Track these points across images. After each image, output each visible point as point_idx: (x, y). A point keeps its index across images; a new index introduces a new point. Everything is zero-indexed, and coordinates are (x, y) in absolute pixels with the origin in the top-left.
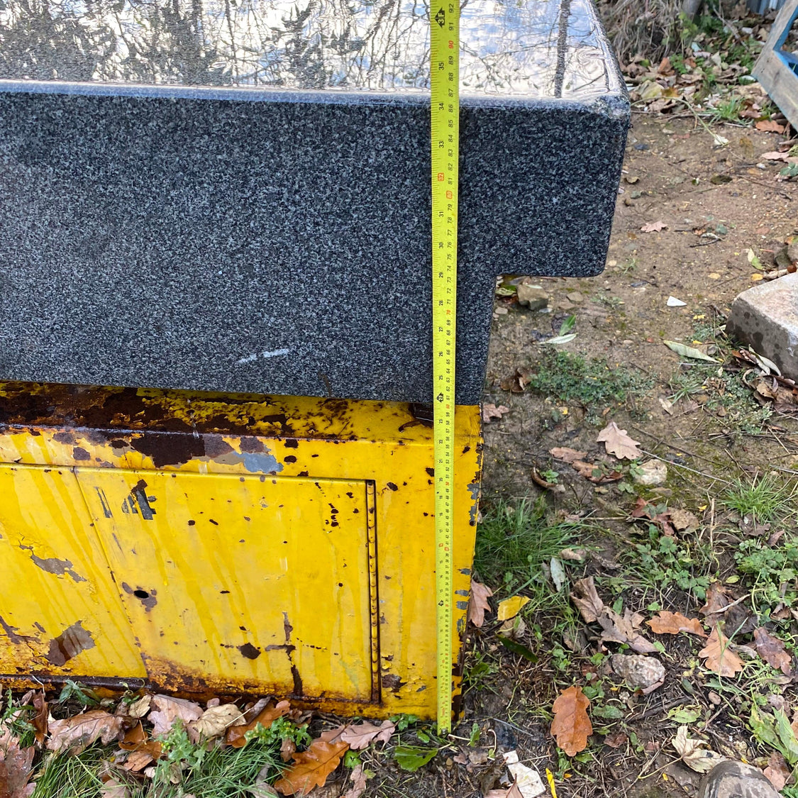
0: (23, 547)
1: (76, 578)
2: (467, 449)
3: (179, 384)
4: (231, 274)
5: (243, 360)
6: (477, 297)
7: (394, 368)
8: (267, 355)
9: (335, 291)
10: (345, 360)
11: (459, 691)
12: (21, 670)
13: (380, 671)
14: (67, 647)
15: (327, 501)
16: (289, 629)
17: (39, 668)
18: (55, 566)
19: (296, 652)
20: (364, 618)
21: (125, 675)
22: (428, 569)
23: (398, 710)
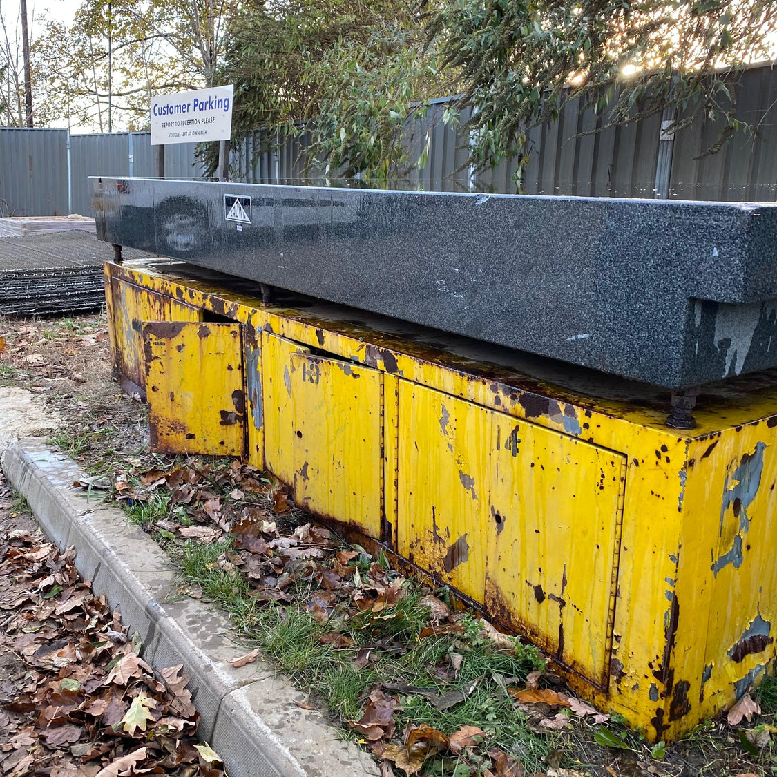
0: (458, 462)
1: (474, 496)
2: (679, 440)
3: (541, 350)
4: (573, 286)
5: (569, 339)
6: (677, 310)
7: (635, 354)
8: (580, 337)
9: (614, 300)
10: (613, 345)
11: (662, 704)
12: (430, 568)
13: (611, 651)
14: (456, 554)
15: (600, 465)
16: (565, 582)
17: (438, 569)
18: (467, 481)
19: (565, 609)
20: (608, 587)
21: (475, 598)
22: (650, 548)
23: (617, 709)
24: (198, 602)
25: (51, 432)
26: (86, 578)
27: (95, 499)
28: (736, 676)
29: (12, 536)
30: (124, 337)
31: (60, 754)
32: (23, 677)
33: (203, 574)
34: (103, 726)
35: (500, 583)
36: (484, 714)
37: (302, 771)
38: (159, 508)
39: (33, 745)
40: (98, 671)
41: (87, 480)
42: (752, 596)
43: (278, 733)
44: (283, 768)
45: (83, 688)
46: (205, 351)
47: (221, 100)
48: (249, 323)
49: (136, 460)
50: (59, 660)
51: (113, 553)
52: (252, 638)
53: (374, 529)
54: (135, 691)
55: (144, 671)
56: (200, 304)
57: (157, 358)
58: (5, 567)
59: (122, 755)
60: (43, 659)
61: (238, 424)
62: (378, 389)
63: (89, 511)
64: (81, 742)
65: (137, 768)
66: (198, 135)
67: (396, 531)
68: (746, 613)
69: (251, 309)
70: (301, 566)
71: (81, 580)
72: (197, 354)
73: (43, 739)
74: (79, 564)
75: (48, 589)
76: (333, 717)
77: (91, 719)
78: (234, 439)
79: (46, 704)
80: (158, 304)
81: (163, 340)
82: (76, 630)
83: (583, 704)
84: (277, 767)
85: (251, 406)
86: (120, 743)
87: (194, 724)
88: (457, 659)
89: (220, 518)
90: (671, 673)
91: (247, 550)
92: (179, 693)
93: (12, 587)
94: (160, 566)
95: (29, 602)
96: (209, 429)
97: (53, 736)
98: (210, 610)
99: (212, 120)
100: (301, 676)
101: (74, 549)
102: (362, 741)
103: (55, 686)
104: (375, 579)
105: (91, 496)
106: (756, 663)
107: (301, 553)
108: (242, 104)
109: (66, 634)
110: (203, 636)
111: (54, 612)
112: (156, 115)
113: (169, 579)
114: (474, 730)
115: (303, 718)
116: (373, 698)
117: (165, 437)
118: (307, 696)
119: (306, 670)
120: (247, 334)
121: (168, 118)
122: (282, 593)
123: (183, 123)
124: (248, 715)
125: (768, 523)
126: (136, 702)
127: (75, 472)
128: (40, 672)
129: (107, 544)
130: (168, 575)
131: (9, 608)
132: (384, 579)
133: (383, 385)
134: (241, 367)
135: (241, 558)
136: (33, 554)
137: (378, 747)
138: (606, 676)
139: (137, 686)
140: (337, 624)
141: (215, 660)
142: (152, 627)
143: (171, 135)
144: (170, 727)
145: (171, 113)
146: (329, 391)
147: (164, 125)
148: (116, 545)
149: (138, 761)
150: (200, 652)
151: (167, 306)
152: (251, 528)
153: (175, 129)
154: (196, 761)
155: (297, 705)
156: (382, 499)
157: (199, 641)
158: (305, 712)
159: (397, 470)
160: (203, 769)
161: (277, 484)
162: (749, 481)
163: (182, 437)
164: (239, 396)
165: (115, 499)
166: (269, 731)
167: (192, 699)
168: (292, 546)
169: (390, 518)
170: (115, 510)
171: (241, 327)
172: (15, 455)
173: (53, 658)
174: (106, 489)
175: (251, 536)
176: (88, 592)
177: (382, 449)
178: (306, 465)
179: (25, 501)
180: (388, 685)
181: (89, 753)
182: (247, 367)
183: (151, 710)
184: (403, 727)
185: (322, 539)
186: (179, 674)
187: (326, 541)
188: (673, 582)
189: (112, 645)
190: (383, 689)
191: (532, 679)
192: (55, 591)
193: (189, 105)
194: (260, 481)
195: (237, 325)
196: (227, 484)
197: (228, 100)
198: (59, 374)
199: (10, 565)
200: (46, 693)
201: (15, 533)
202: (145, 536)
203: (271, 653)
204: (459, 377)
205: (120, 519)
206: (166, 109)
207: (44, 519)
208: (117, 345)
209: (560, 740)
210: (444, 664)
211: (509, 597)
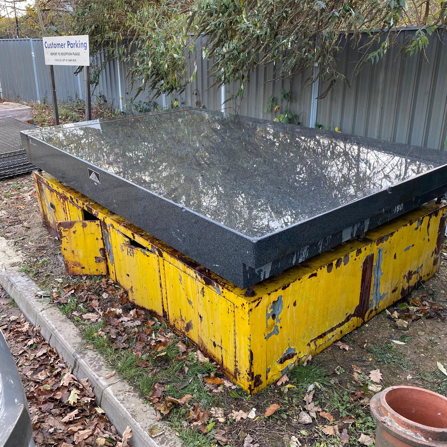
0: (187, 295)
1: (193, 307)
2: (247, 303)
5: (214, 265)
6: (240, 266)
8: (216, 265)
11: (250, 383)
12: (181, 330)
13: (236, 365)
14: (189, 327)
15: (228, 306)
16: (222, 342)
17: (184, 331)
18: (190, 302)
19: (222, 350)
20: (233, 345)
21: (196, 342)
22: (243, 335)
23: (239, 384)
24: (92, 351)
25: (19, 264)
26: (46, 339)
27: (45, 302)
28: (281, 368)
29: (11, 320)
30: (47, 209)
31: (47, 414)
32: (29, 385)
33: (93, 339)
34: (61, 402)
35: (203, 339)
36: (194, 390)
37: (130, 416)
38: (73, 305)
39: (37, 411)
40: (56, 380)
41: (40, 293)
42: (285, 342)
43: (122, 403)
44: (124, 415)
45: (52, 388)
46: (86, 233)
47: (82, 43)
48: (104, 221)
49: (60, 279)
50: (41, 376)
51: (56, 330)
52: (113, 366)
53: (161, 313)
54: (72, 388)
55: (74, 380)
56: (82, 206)
57: (65, 236)
58: (11, 336)
59: (69, 412)
60: (35, 377)
61: (103, 262)
62: (157, 262)
63: (44, 309)
64: (54, 408)
65: (75, 417)
66: (71, 62)
67: (168, 315)
68: (284, 348)
69: (104, 216)
70: (132, 331)
71: (44, 340)
72: (82, 234)
73: (40, 409)
74: (42, 332)
75: (31, 345)
76: (142, 395)
77: (56, 400)
78: (102, 268)
79: (39, 395)
80: (62, 200)
81: (67, 229)
82: (46, 363)
83: (229, 382)
84: (122, 415)
85: (108, 255)
86: (68, 408)
87: (94, 399)
88: (186, 369)
89: (99, 310)
90: (253, 374)
91: (110, 325)
92: (88, 388)
93: (16, 345)
94: (76, 335)
95: (25, 352)
96: (91, 264)
97: (44, 407)
98: (97, 355)
99: (78, 54)
100: (131, 380)
101: (39, 326)
102: (151, 403)
103: (41, 388)
104: (161, 334)
105: (44, 301)
106: (290, 362)
107: (132, 324)
108: (94, 36)
109: (41, 365)
110: (95, 366)
111: (35, 356)
112: (46, 48)
113: (80, 341)
114: (189, 396)
115: (131, 396)
116: (156, 387)
117: (72, 269)
118: (133, 387)
119: (132, 378)
120: (103, 225)
121: (54, 50)
122: (124, 344)
123: (62, 54)
124: (112, 397)
125: (288, 318)
126: (72, 392)
127: (34, 288)
128: (35, 383)
129: (53, 326)
130: (79, 339)
131: (17, 355)
132: (165, 334)
133: (158, 261)
134: (102, 239)
135: (108, 329)
136: (23, 329)
137: (156, 405)
138: (235, 373)
139: (72, 386)
140: (144, 357)
141: (100, 376)
142: (75, 363)
143: (56, 60)
144: (86, 402)
145: (55, 48)
146: (138, 260)
147: (52, 54)
148: (57, 326)
149: (75, 415)
150: (94, 373)
151: (66, 202)
152: (111, 314)
153: (58, 57)
154: (96, 413)
155: (129, 392)
156: (162, 302)
157: (93, 368)
158: (132, 394)
159: (166, 293)
160: (98, 415)
161: (122, 290)
162: (278, 307)
163: (79, 268)
164: (103, 250)
165: (54, 302)
166: (119, 402)
167: (92, 391)
168: (128, 321)
169: (166, 310)
170: (55, 308)
171: (100, 222)
172: (5, 278)
173: (39, 376)
174: (49, 297)
175: (111, 318)
176: (48, 346)
177: (161, 284)
178: (132, 287)
179: (14, 301)
180: (161, 382)
181: (58, 413)
182: (105, 238)
183: (78, 395)
184: (165, 397)
185: (141, 315)
186: (87, 381)
187: (143, 316)
188: (250, 346)
189: (60, 369)
190: (159, 383)
191: (212, 375)
192: (34, 346)
193: (65, 44)
194: (115, 287)
195: (99, 221)
196: (101, 290)
197: (86, 44)
198: (17, 223)
199: (13, 334)
200: (38, 391)
201: (13, 318)
202: (68, 320)
203: (120, 371)
204: (184, 265)
205: (57, 313)
206: (52, 45)
207: (24, 311)
208: (43, 211)
209: (218, 396)
210: (182, 372)
211: (206, 344)
